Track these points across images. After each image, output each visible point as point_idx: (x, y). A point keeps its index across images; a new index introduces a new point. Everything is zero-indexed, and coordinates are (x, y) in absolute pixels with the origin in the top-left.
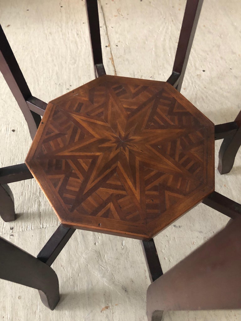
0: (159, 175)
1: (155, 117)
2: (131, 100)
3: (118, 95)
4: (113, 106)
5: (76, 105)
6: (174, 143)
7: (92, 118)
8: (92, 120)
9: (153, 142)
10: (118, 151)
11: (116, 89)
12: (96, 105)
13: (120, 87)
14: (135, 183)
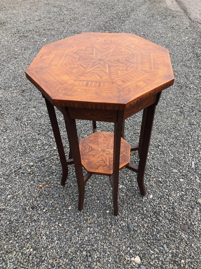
0: (103, 140)
1: (90, 150)
2: (90, 159)
3: (92, 162)
4: (96, 160)
5: (105, 167)
6: (93, 143)
7: (104, 161)
8: (105, 160)
9: (98, 146)
10: (106, 150)
11: (90, 164)
12: (100, 164)
13: (88, 164)
14: (111, 142)
